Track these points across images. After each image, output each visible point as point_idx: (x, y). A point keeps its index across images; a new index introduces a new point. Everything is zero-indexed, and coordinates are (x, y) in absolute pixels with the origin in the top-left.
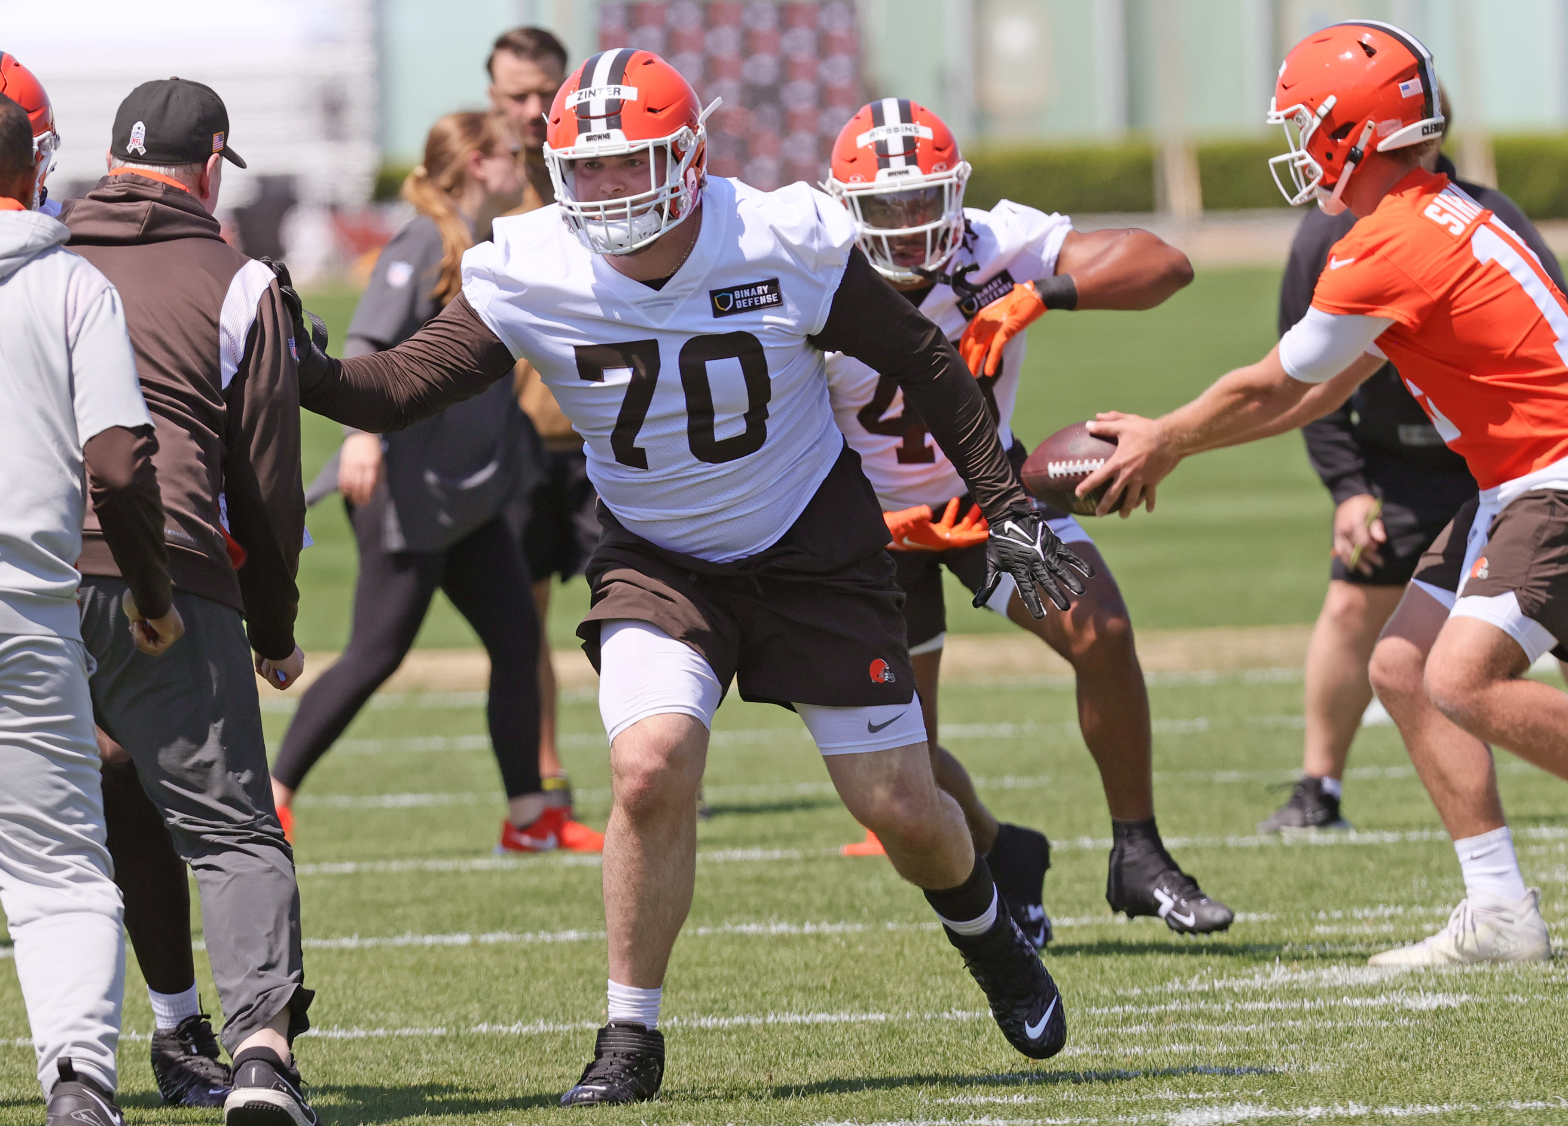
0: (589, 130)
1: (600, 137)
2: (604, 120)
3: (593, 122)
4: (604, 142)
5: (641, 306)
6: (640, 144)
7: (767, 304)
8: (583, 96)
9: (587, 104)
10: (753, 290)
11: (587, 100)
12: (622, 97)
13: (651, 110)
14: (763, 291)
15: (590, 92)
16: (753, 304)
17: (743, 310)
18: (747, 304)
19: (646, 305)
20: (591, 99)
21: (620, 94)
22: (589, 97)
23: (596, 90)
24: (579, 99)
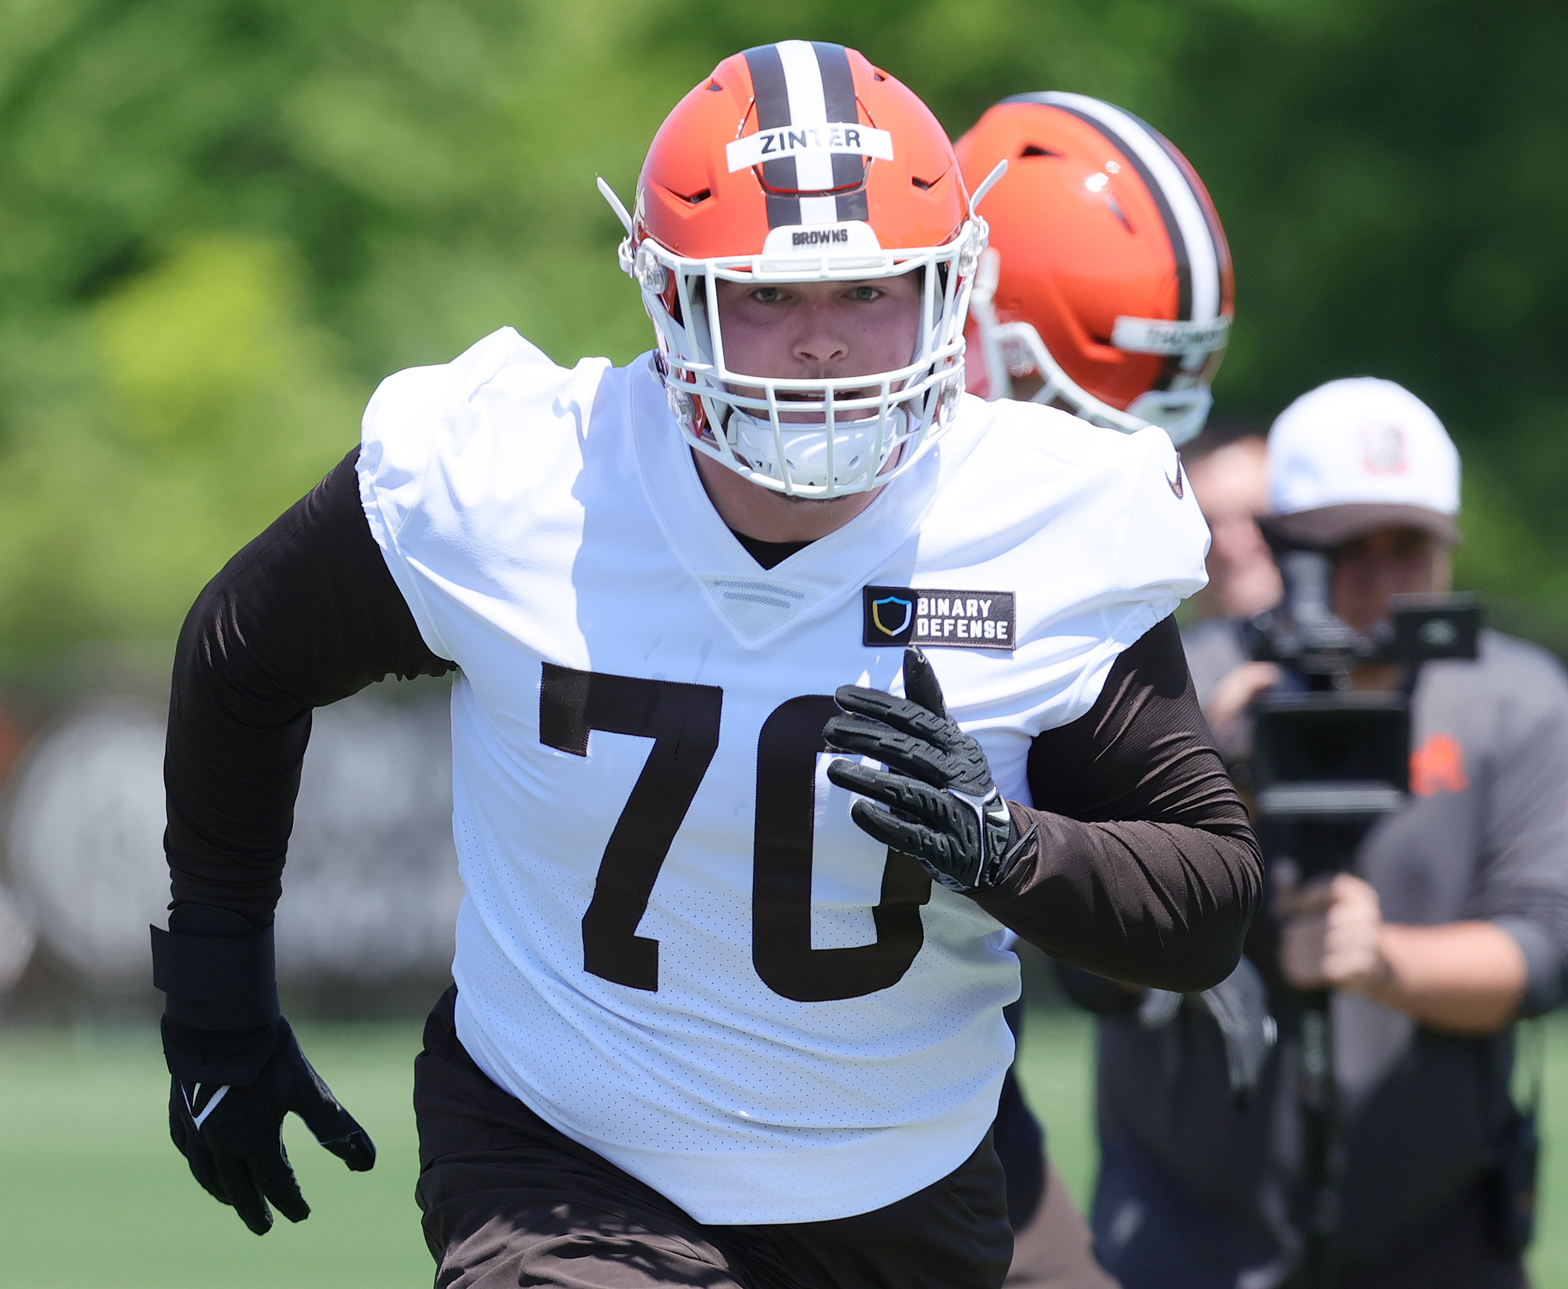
1: (824, 238)
3: (804, 202)
4: (833, 249)
5: (723, 589)
7: (983, 639)
9: (789, 165)
10: (958, 603)
12: (863, 151)
14: (980, 610)
15: (791, 136)
16: (953, 633)
18: (942, 630)
19: (735, 590)
20: (797, 151)
21: (858, 145)
22: (792, 147)
23: (803, 133)
24: (765, 150)
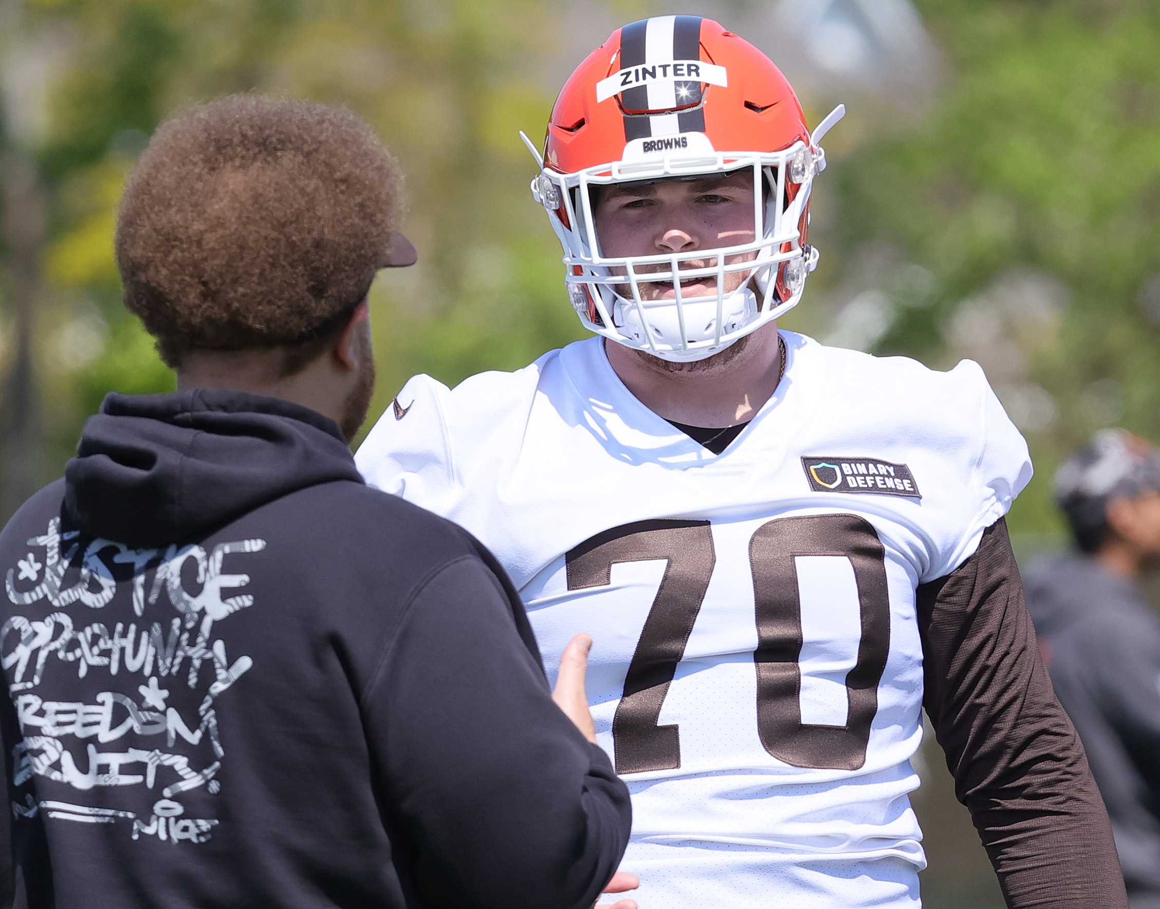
0: (649, 135)
1: (668, 144)
2: (674, 117)
3: (653, 119)
4: (675, 153)
6: (740, 159)
7: (897, 490)
8: (632, 77)
9: (642, 91)
10: (871, 466)
11: (641, 82)
12: (702, 79)
13: (749, 105)
14: (888, 472)
15: (645, 71)
16: (875, 484)
17: (858, 490)
18: (866, 483)
20: (648, 81)
21: (698, 75)
22: (644, 78)
23: (654, 68)
24: (624, 83)
